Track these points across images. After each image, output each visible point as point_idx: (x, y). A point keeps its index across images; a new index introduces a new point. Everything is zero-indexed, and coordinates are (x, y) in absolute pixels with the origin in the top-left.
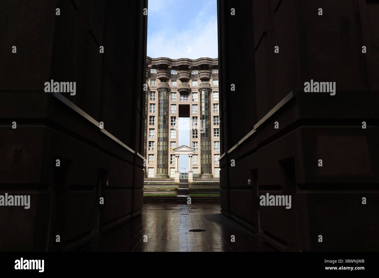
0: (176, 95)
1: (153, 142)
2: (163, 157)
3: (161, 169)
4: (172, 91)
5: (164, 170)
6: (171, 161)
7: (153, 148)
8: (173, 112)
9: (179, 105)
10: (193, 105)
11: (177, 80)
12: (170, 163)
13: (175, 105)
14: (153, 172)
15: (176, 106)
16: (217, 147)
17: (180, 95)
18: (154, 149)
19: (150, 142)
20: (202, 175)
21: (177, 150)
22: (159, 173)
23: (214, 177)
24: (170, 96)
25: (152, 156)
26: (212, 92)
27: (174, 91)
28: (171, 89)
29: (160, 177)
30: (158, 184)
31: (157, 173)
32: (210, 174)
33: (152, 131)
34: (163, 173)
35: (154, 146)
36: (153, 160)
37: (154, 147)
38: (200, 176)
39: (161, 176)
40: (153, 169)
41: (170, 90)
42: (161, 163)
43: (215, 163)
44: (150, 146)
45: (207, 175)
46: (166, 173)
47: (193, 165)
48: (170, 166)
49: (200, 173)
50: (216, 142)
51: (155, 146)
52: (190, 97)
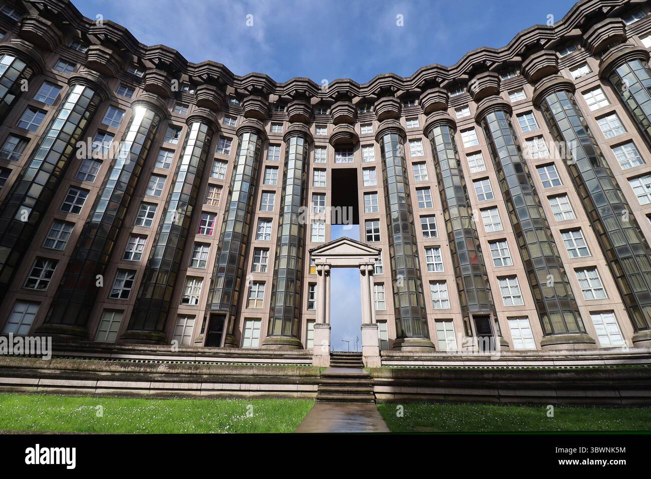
0: (325, 151)
1: (266, 250)
2: (287, 287)
3: (279, 323)
4: (317, 144)
5: (289, 325)
6: (310, 300)
7: (265, 266)
8: (317, 185)
9: (332, 169)
10: (364, 169)
11: (328, 125)
12: (306, 308)
13: (324, 170)
14: (257, 334)
15: (324, 173)
16: (434, 263)
17: (336, 151)
18: (266, 269)
19: (257, 250)
20: (403, 341)
21: (323, 253)
22: (272, 334)
23: (437, 350)
24: (312, 153)
25: (261, 287)
26: (408, 140)
27: (323, 144)
28: (315, 140)
29: (274, 347)
30: (214, 371)
31: (268, 335)
32: (426, 340)
33: (265, 225)
34: (283, 334)
35: (267, 259)
36: (263, 296)
37: (267, 264)
38: (397, 344)
39: (276, 343)
40: (258, 324)
41: (313, 142)
42: (280, 304)
43: (436, 308)
44: (256, 259)
45: (420, 343)
46: (293, 336)
47: (378, 313)
48: (306, 314)
49: (394, 337)
50: (430, 249)
51: (270, 259)
52: (357, 153)
